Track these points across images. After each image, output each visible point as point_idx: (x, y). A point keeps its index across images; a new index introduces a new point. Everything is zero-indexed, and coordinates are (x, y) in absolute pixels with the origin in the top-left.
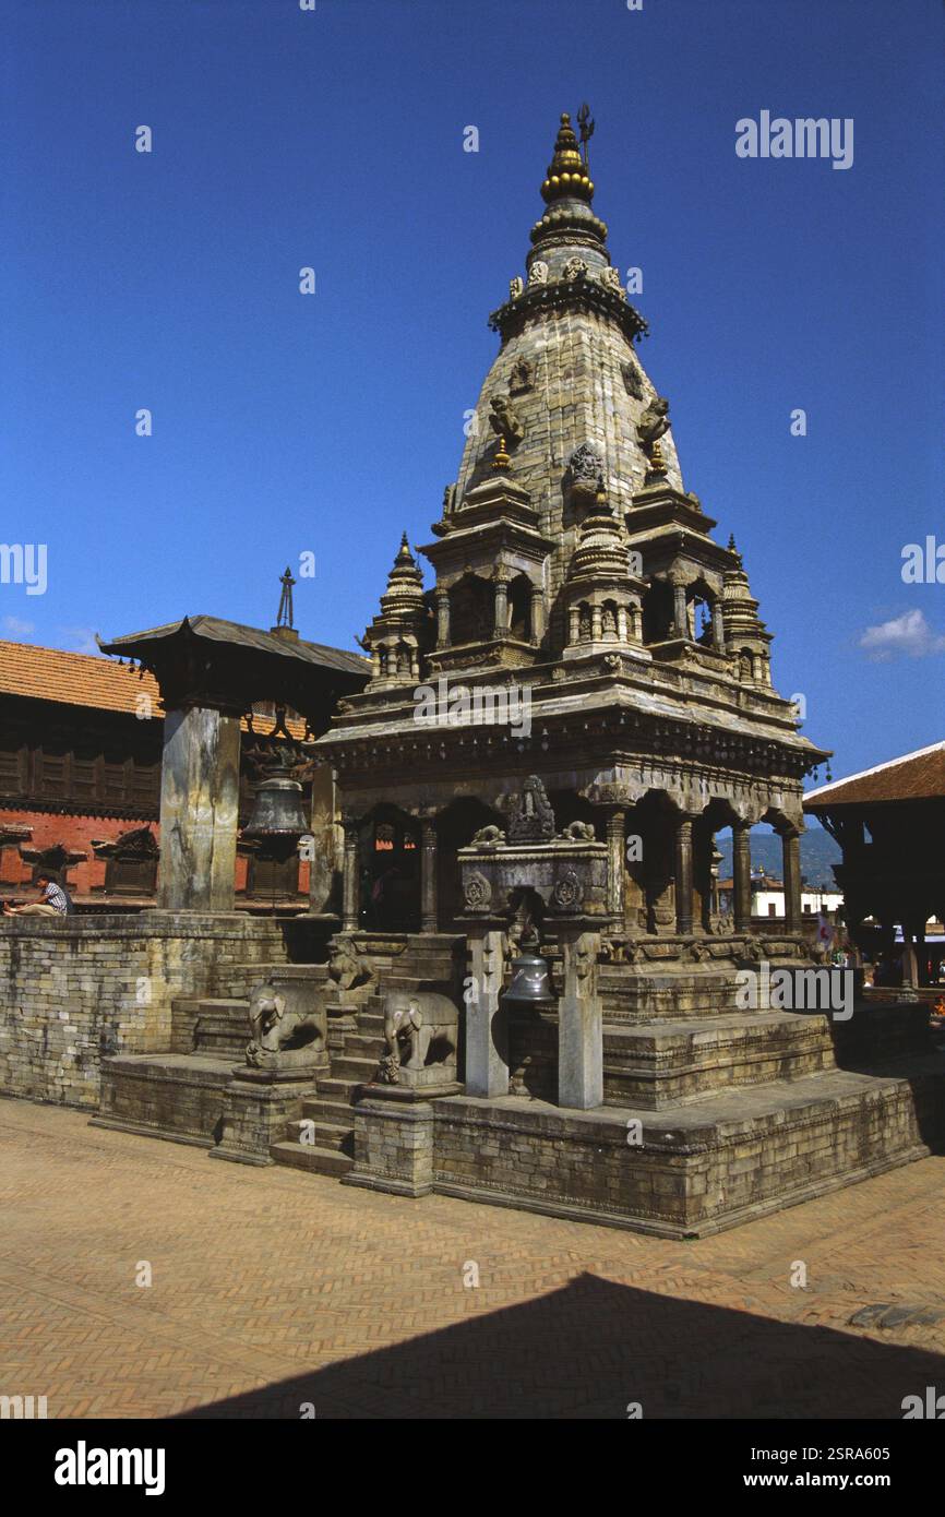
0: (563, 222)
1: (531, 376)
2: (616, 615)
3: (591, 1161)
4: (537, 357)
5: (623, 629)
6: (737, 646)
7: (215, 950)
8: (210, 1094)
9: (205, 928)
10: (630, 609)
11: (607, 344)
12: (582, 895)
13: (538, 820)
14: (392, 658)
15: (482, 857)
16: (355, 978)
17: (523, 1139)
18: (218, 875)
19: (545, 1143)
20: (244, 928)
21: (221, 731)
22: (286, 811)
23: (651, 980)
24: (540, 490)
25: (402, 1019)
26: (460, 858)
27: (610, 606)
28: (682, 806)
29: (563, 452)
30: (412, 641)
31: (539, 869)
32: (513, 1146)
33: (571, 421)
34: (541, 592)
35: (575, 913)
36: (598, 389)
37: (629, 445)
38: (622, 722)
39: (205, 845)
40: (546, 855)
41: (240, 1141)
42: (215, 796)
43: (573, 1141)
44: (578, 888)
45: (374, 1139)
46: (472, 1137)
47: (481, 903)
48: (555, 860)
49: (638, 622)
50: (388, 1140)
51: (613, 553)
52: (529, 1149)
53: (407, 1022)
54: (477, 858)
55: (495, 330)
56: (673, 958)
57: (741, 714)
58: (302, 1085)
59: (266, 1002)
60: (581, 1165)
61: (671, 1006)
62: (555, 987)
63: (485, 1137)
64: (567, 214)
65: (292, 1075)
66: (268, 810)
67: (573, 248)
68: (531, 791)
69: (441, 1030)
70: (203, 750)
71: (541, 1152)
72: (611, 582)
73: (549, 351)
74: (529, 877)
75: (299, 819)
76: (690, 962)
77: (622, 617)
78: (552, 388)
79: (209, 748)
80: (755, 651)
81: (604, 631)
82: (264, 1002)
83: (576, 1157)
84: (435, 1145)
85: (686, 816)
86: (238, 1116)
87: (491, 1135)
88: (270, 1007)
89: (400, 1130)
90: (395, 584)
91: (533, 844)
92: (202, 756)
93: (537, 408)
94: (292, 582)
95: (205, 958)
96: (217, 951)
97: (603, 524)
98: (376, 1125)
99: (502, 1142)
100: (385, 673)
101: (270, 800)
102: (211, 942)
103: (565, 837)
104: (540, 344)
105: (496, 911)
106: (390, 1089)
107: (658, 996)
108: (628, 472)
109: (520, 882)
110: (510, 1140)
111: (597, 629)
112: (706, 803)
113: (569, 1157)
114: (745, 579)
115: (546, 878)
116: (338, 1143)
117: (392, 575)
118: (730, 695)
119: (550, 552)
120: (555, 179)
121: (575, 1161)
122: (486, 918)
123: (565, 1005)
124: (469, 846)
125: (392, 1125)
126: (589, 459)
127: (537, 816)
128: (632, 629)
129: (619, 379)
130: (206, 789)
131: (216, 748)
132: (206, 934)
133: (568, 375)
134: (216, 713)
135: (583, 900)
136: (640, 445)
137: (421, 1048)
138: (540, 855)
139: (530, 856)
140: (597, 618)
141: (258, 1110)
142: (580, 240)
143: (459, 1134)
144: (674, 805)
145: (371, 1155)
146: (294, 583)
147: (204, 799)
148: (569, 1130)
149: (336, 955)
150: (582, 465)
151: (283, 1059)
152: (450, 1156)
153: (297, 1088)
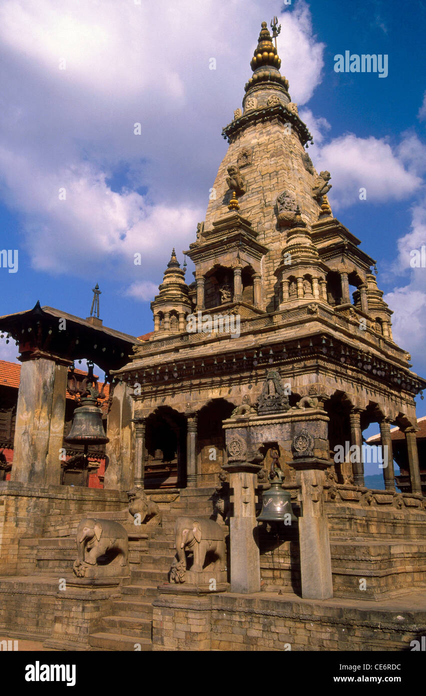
0: (265, 78)
1: (250, 158)
2: (311, 282)
3: (336, 639)
4: (253, 148)
5: (316, 292)
6: (373, 316)
7: (49, 505)
8: (45, 600)
9: (43, 491)
10: (320, 279)
11: (293, 142)
12: (312, 445)
13: (278, 398)
14: (167, 319)
15: (240, 425)
16: (147, 516)
17: (280, 622)
18: (50, 462)
19: (298, 625)
20: (68, 492)
21: (55, 374)
22: (93, 425)
23: (353, 510)
24: (257, 220)
25: (188, 535)
26: (224, 427)
27: (308, 278)
28: (354, 403)
29: (272, 198)
30: (180, 309)
31: (281, 430)
32: (273, 629)
33: (274, 181)
34: (260, 277)
35: (308, 457)
36: (290, 163)
37: (308, 197)
38: (324, 342)
39: (44, 443)
40: (285, 420)
41: (67, 634)
42: (51, 413)
43: (321, 622)
44: (310, 440)
45: (168, 626)
46: (241, 622)
47: (240, 454)
48: (292, 422)
49: (324, 289)
50: (178, 626)
51: (308, 248)
52: (286, 630)
53: (190, 538)
54: (236, 425)
55: (225, 138)
56: (357, 501)
57: (382, 352)
58: (112, 590)
59: (89, 530)
60: (328, 642)
61: (366, 528)
62: (296, 511)
63: (251, 622)
64: (267, 73)
65: (105, 582)
66: (81, 424)
67: (271, 91)
68: (272, 379)
69: (213, 544)
70: (45, 385)
71: (295, 632)
72: (308, 263)
73: (259, 145)
74: (274, 436)
75: (101, 430)
76: (365, 505)
77: (316, 285)
78: (263, 164)
79: (48, 384)
80: (383, 320)
81: (304, 293)
82: (87, 531)
83: (325, 636)
84: (212, 630)
85: (357, 411)
86: (65, 614)
87: (256, 620)
88: (91, 534)
89: (187, 618)
90: (168, 277)
91: (275, 413)
92: (44, 388)
93: (255, 175)
94: (99, 293)
95: (42, 511)
96: (50, 507)
97: (301, 232)
98: (169, 614)
99: (264, 625)
100: (162, 329)
101: (83, 418)
102: (46, 500)
103: (298, 408)
104: (254, 142)
105: (251, 460)
106: (179, 587)
107: (358, 521)
108: (308, 211)
109: (267, 439)
110: (271, 624)
111: (300, 291)
112: (367, 404)
113: (319, 636)
114: (374, 279)
115: (286, 435)
116: (138, 631)
117: (165, 274)
118: (376, 341)
119: (265, 253)
120: (260, 55)
121: (323, 640)
122: (244, 464)
123: (304, 522)
124: (229, 418)
125: (182, 614)
126: (288, 199)
127: (277, 395)
128: (321, 293)
129: (300, 161)
130: (46, 409)
131: (53, 384)
132: (43, 495)
133: (272, 156)
134: (53, 363)
135: (314, 448)
136: (314, 198)
137: (199, 557)
138: (281, 420)
139: (273, 421)
140: (300, 285)
141: (81, 609)
142: (275, 87)
143: (231, 621)
144: (349, 402)
145: (165, 639)
146: (100, 293)
147: (44, 414)
148: (318, 614)
149: (133, 499)
150: (284, 203)
151: (100, 570)
152: (224, 638)
153: (109, 591)
